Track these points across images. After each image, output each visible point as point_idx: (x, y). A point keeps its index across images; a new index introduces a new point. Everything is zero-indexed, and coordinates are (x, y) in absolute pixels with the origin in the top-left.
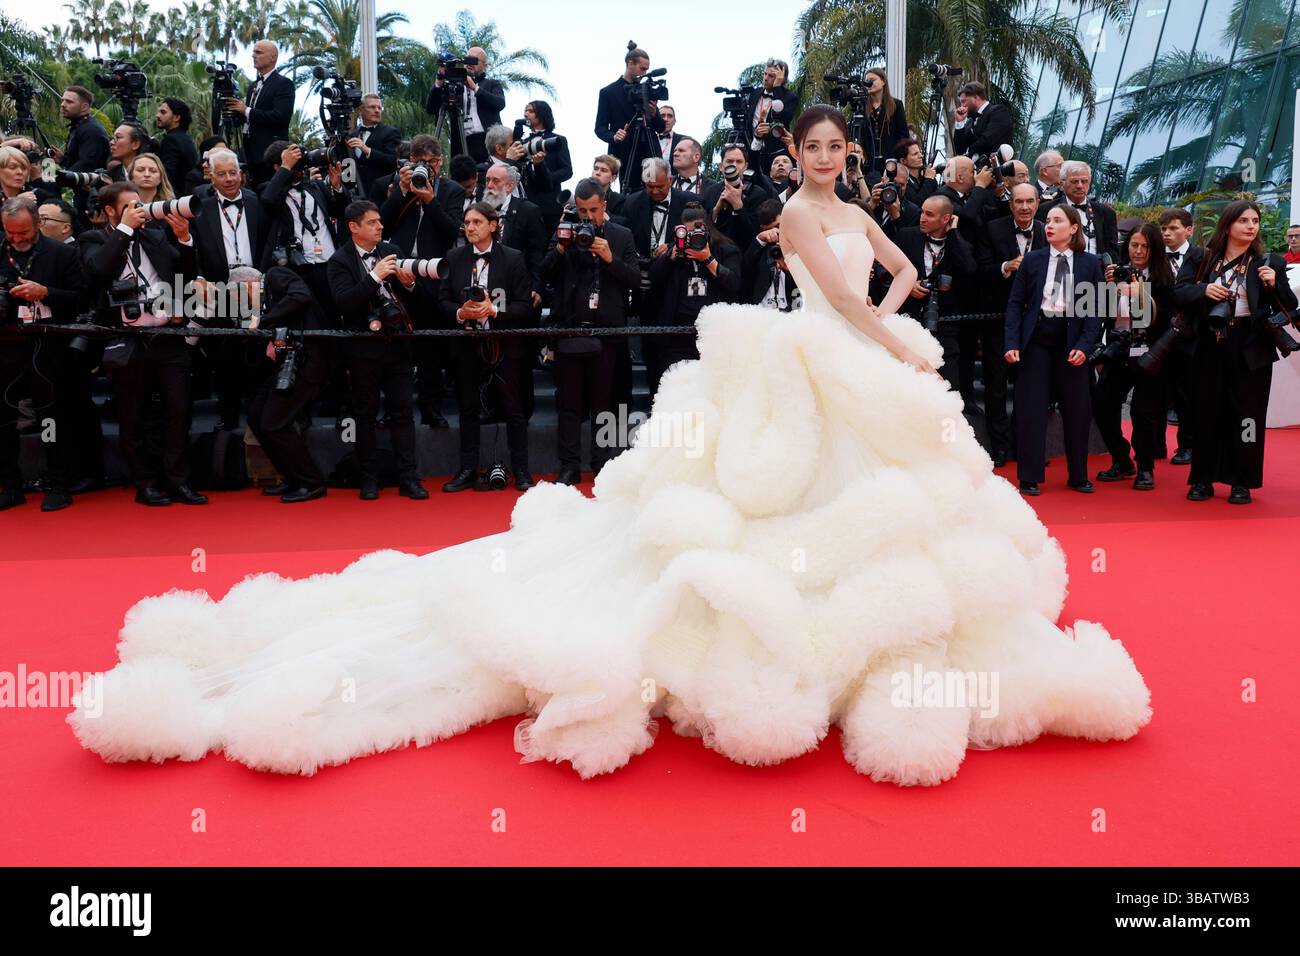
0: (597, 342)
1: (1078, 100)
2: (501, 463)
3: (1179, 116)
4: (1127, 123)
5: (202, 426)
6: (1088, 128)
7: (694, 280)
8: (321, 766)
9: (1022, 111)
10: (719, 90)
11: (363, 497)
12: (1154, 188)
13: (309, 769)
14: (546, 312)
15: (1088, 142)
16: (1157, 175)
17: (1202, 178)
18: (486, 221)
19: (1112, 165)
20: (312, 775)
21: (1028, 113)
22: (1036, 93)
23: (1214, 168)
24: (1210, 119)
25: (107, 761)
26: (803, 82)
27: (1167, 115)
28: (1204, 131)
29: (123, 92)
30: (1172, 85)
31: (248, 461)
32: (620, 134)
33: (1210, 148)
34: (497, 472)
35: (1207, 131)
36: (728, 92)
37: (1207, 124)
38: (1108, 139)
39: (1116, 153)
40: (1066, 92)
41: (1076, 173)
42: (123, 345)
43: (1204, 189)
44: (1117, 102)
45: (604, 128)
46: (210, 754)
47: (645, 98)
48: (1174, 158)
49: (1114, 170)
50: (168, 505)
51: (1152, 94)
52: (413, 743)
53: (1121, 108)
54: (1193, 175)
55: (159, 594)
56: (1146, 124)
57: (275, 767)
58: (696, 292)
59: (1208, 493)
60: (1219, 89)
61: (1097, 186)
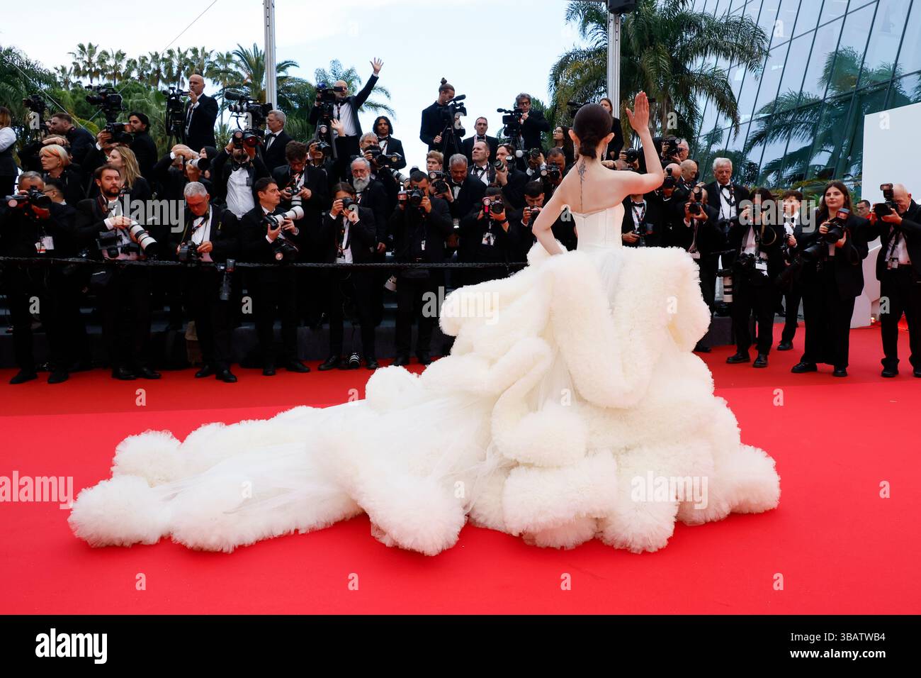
1: (729, 122)
3: (792, 133)
4: (760, 138)
5: (157, 328)
6: (735, 139)
7: (488, 234)
8: (237, 547)
9: (694, 128)
10: (500, 110)
11: (266, 374)
12: (777, 179)
13: (228, 548)
14: (389, 254)
15: (736, 150)
16: (778, 170)
19: (751, 164)
20: (230, 552)
21: (697, 130)
22: (702, 118)
23: (814, 166)
24: (812, 135)
25: (93, 547)
26: (555, 108)
27: (785, 133)
28: (808, 143)
29: (106, 107)
30: (787, 113)
31: (188, 351)
32: (438, 139)
33: (812, 153)
34: (354, 357)
35: (810, 142)
36: (506, 112)
37: (810, 138)
38: (749, 147)
39: (754, 156)
40: (722, 117)
41: (722, 167)
42: (104, 272)
43: (808, 179)
44: (754, 124)
45: (426, 135)
46: (162, 539)
47: (451, 115)
48: (790, 159)
49: (752, 167)
50: (134, 379)
51: (776, 119)
52: (297, 531)
53: (756, 127)
54: (801, 170)
55: (138, 434)
56: (772, 138)
57: (206, 547)
58: (489, 242)
60: (817, 116)
61: (741, 177)
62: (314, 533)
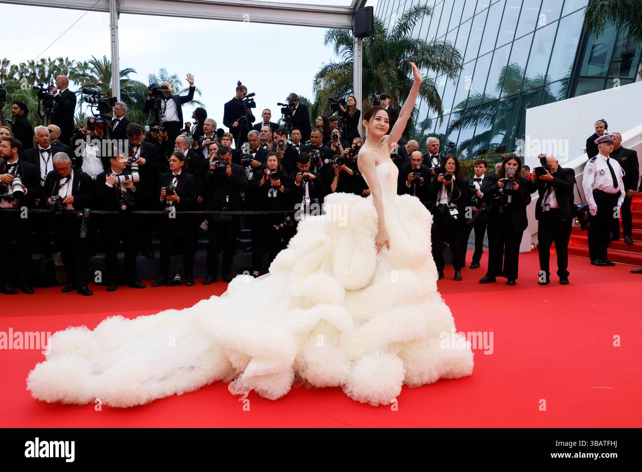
0: (230, 217)
1: (436, 114)
2: (179, 273)
3: (478, 121)
4: (457, 125)
6: (440, 126)
7: (271, 190)
9: (412, 119)
10: (279, 104)
12: (469, 153)
15: (441, 133)
16: (469, 147)
17: (488, 149)
18: (179, 161)
19: (451, 143)
21: (415, 120)
22: (418, 111)
23: (493, 144)
24: (491, 123)
27: (474, 121)
28: (488, 128)
30: (476, 108)
31: (57, 274)
32: (236, 124)
33: (491, 135)
34: (177, 277)
35: (490, 129)
36: (283, 105)
37: (490, 125)
38: (449, 131)
39: (453, 138)
40: (431, 111)
41: (433, 143)
43: (489, 153)
44: (453, 115)
45: (227, 121)
47: (245, 107)
48: (477, 139)
49: (452, 145)
51: (467, 112)
52: (176, 394)
53: (454, 118)
54: (484, 147)
56: (465, 125)
58: (272, 195)
59: (494, 281)
60: (495, 110)
62: (186, 394)
